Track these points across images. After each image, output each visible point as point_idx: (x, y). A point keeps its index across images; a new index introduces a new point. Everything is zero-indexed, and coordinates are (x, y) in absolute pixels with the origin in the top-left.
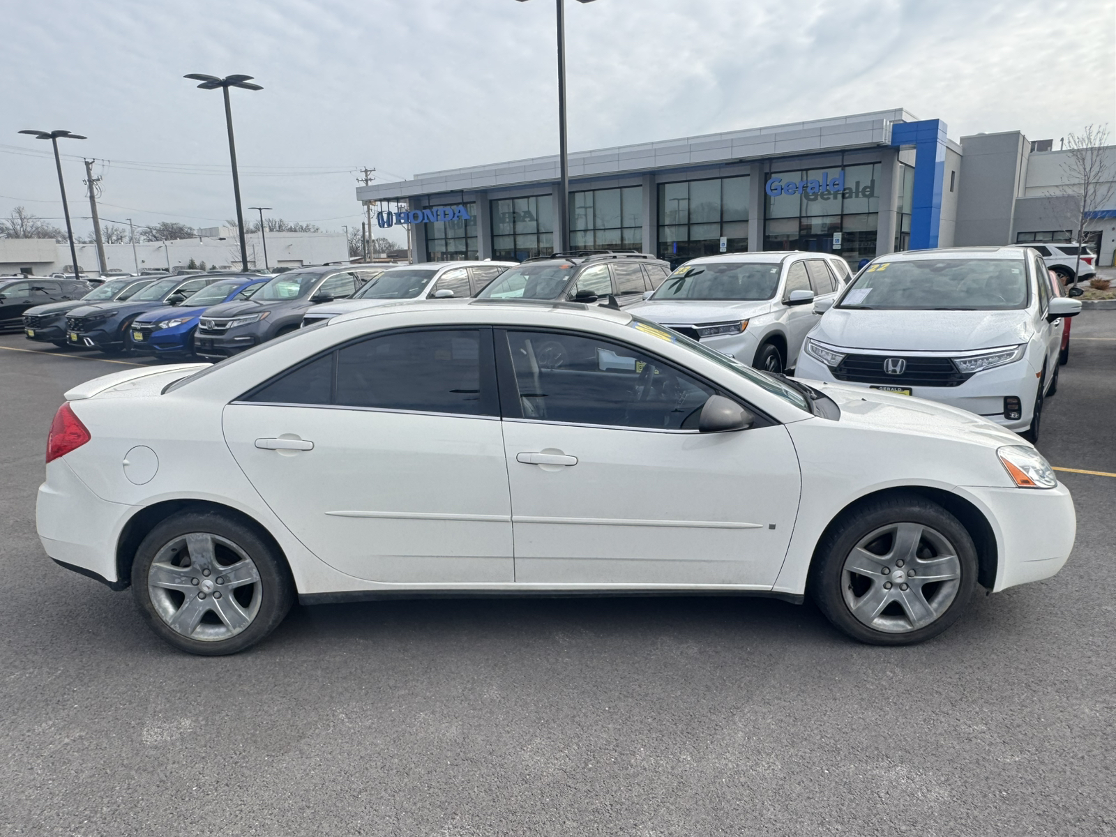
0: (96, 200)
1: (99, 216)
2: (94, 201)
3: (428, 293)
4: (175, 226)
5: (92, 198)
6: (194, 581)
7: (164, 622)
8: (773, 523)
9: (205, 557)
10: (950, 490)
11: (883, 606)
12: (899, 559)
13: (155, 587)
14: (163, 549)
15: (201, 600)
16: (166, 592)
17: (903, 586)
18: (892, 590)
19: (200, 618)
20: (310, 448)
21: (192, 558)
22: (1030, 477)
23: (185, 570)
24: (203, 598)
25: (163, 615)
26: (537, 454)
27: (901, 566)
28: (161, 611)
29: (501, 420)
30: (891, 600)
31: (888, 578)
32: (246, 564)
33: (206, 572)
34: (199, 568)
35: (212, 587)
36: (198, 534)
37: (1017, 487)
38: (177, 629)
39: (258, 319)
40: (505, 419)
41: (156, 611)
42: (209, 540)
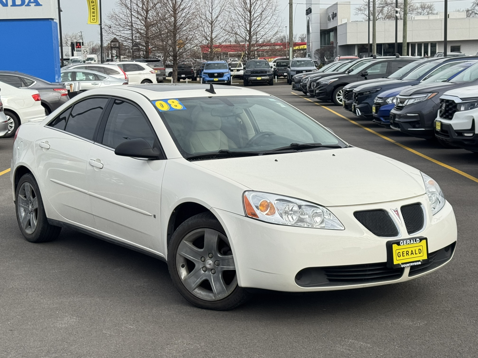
6: (28, 205)
7: (20, 222)
8: (155, 214)
9: (29, 194)
10: (209, 209)
11: (199, 281)
12: (210, 253)
13: (19, 206)
14: (21, 188)
15: (29, 214)
16: (24, 209)
17: (213, 271)
18: (207, 272)
19: (27, 223)
20: (48, 148)
21: (26, 193)
22: (258, 212)
23: (25, 199)
24: (30, 214)
25: (20, 219)
26: (94, 161)
27: (211, 258)
28: (20, 217)
29: (94, 143)
30: (204, 278)
31: (204, 264)
32: (36, 198)
33: (30, 201)
34: (28, 199)
35: (31, 209)
36: (27, 183)
37: (246, 216)
38: (22, 226)
39: (427, 98)
40: (95, 143)
41: (19, 217)
42: (29, 186)
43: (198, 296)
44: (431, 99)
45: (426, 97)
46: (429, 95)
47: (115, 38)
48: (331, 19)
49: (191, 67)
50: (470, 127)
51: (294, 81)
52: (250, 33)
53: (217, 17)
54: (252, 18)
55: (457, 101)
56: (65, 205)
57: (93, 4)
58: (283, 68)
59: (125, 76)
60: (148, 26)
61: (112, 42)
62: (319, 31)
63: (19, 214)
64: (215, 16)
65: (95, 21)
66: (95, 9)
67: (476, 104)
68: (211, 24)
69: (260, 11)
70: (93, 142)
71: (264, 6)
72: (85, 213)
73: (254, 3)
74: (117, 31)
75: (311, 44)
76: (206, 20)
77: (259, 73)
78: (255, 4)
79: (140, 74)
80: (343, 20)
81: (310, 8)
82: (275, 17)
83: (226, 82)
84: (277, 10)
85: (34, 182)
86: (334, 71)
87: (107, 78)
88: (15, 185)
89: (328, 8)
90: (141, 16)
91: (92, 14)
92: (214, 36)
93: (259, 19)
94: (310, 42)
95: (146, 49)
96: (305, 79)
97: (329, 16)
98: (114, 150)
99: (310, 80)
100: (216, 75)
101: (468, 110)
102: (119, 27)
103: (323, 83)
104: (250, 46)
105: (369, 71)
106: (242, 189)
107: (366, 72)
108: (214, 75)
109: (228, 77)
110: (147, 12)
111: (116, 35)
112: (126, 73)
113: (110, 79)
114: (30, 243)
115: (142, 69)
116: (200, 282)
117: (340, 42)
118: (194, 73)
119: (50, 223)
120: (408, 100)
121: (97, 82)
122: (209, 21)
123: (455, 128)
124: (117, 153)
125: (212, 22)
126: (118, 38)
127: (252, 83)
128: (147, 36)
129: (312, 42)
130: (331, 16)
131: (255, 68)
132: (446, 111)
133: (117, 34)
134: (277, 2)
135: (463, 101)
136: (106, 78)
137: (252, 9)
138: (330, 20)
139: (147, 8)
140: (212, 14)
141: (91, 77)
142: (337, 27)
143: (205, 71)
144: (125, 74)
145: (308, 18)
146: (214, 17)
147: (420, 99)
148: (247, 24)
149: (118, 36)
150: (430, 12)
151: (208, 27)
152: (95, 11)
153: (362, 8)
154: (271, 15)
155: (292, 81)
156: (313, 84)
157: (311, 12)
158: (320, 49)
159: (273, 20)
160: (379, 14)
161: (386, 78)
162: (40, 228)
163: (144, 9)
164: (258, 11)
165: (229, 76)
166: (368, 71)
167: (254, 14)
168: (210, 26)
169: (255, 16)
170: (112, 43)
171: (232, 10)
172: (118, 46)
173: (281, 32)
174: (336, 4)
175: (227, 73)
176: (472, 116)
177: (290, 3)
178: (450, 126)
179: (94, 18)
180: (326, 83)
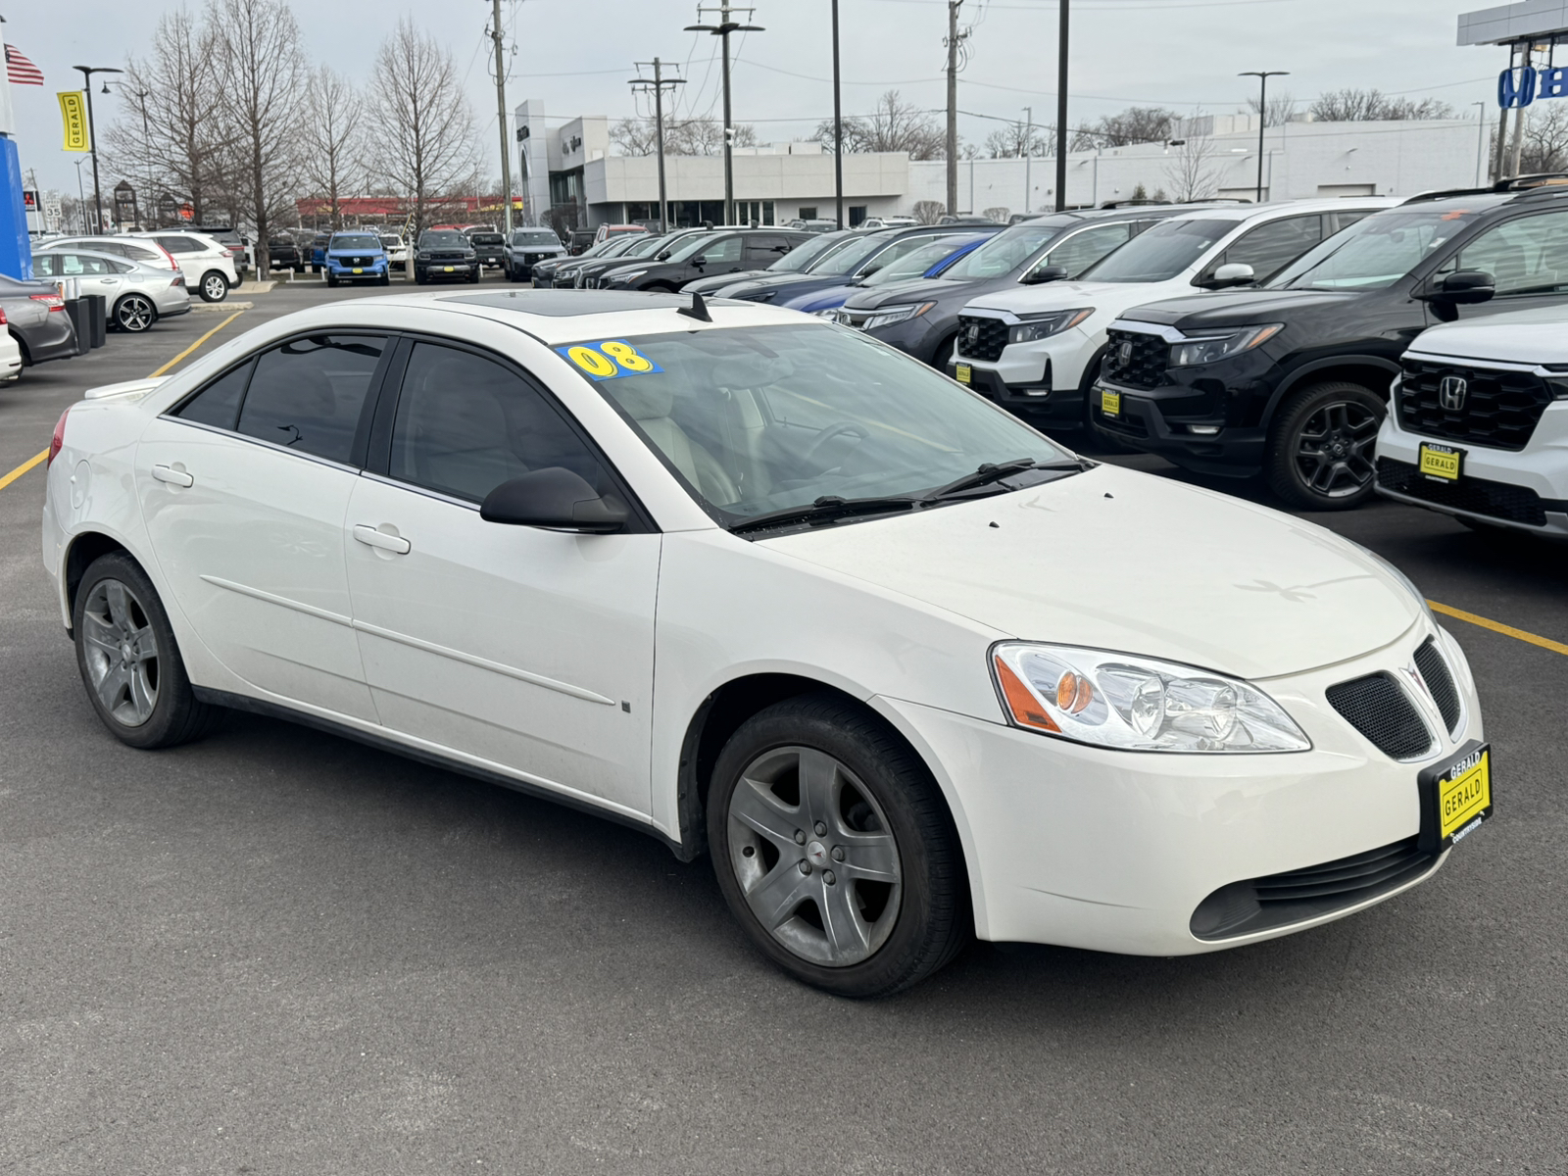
0: (958, 76)
1: (958, 108)
2: (954, 77)
3: (1198, 271)
4: (1154, 115)
5: (952, 71)
6: (118, 644)
7: (94, 689)
8: (626, 701)
9: (121, 613)
10: (864, 700)
11: (791, 902)
12: (818, 819)
13: (88, 642)
14: (91, 594)
15: (123, 670)
16: (101, 652)
17: (827, 875)
18: (810, 877)
19: (120, 691)
20: (189, 484)
21: (112, 611)
22: (1053, 712)
23: (109, 626)
24: (125, 668)
25: (94, 679)
26: (372, 530)
27: (822, 835)
28: (92, 673)
29: (360, 475)
30: (804, 895)
31: (804, 852)
32: (148, 630)
33: (125, 634)
34: (119, 627)
35: (129, 654)
36: (114, 581)
37: (1011, 724)
38: (103, 701)
39: (913, 313)
40: (364, 473)
41: (88, 673)
42: (122, 593)
43: (789, 944)
44: (922, 315)
45: (911, 311)
46: (918, 306)
47: (124, 183)
48: (571, 150)
49: (293, 244)
50: (1039, 377)
51: (536, 276)
52: (419, 175)
53: (343, 140)
54: (421, 143)
55: (1010, 320)
56: (255, 650)
57: (72, 107)
58: (486, 247)
59: (173, 264)
60: (195, 156)
61: (117, 189)
62: (547, 175)
63: (89, 665)
64: (339, 138)
65: (80, 144)
66: (78, 117)
67: (1052, 326)
68: (331, 154)
69: (436, 128)
70: (358, 471)
71: (446, 119)
72: (340, 679)
73: (424, 110)
74: (128, 167)
75: (531, 200)
76: (321, 146)
77: (449, 258)
78: (425, 113)
79: (198, 258)
80: (594, 153)
81: (525, 127)
82: (469, 143)
83: (379, 276)
84: (473, 128)
85: (140, 581)
86: (620, 255)
87: (136, 268)
88: (68, 585)
89: (561, 129)
90: (180, 133)
91: (71, 129)
92: (337, 179)
93: (437, 145)
94: (531, 195)
95: (195, 205)
96: (564, 270)
97: (565, 145)
98: (479, 507)
99: (582, 273)
100: (356, 260)
101: (1034, 339)
102: (132, 157)
103: (616, 280)
104: (420, 201)
105: (708, 256)
106: (983, 638)
107: (703, 258)
108: (353, 262)
109: (383, 266)
110: (192, 124)
111: (125, 174)
112: (174, 256)
113: (142, 271)
114: (135, 752)
115: (201, 247)
116: (792, 905)
117: (593, 198)
118: (298, 257)
119: (204, 698)
120: (871, 319)
121: (113, 278)
122: (327, 148)
123: (1007, 379)
124: (487, 516)
125: (333, 150)
126: (128, 180)
127: (434, 277)
128: (197, 178)
129: (533, 197)
130: (569, 145)
131: (439, 246)
132: (980, 342)
133: (128, 173)
134: (470, 112)
135: (1022, 320)
136: (132, 268)
137: (420, 123)
138: (568, 152)
139: (192, 119)
140: (330, 132)
141: (96, 267)
142: (582, 167)
143: (332, 252)
144: (172, 259)
145: (523, 147)
146: (336, 139)
147: (897, 317)
148: (411, 155)
149: (130, 177)
150: (747, 142)
151: (324, 160)
152: (79, 121)
153: (616, 131)
154: (461, 137)
155: (531, 276)
156: (590, 282)
157: (528, 135)
158: (552, 210)
159: (466, 148)
160: (648, 145)
161: (765, 270)
162: (168, 715)
163: (185, 120)
164: (433, 129)
165: (384, 263)
166: (706, 256)
167: (425, 134)
168: (328, 157)
169: (427, 139)
170: (119, 193)
171: (377, 125)
172: (131, 198)
173: (485, 173)
174: (580, 119)
175: (381, 258)
176: (1047, 354)
177: (500, 114)
178: (994, 375)
179: (76, 136)
180: (622, 279)
